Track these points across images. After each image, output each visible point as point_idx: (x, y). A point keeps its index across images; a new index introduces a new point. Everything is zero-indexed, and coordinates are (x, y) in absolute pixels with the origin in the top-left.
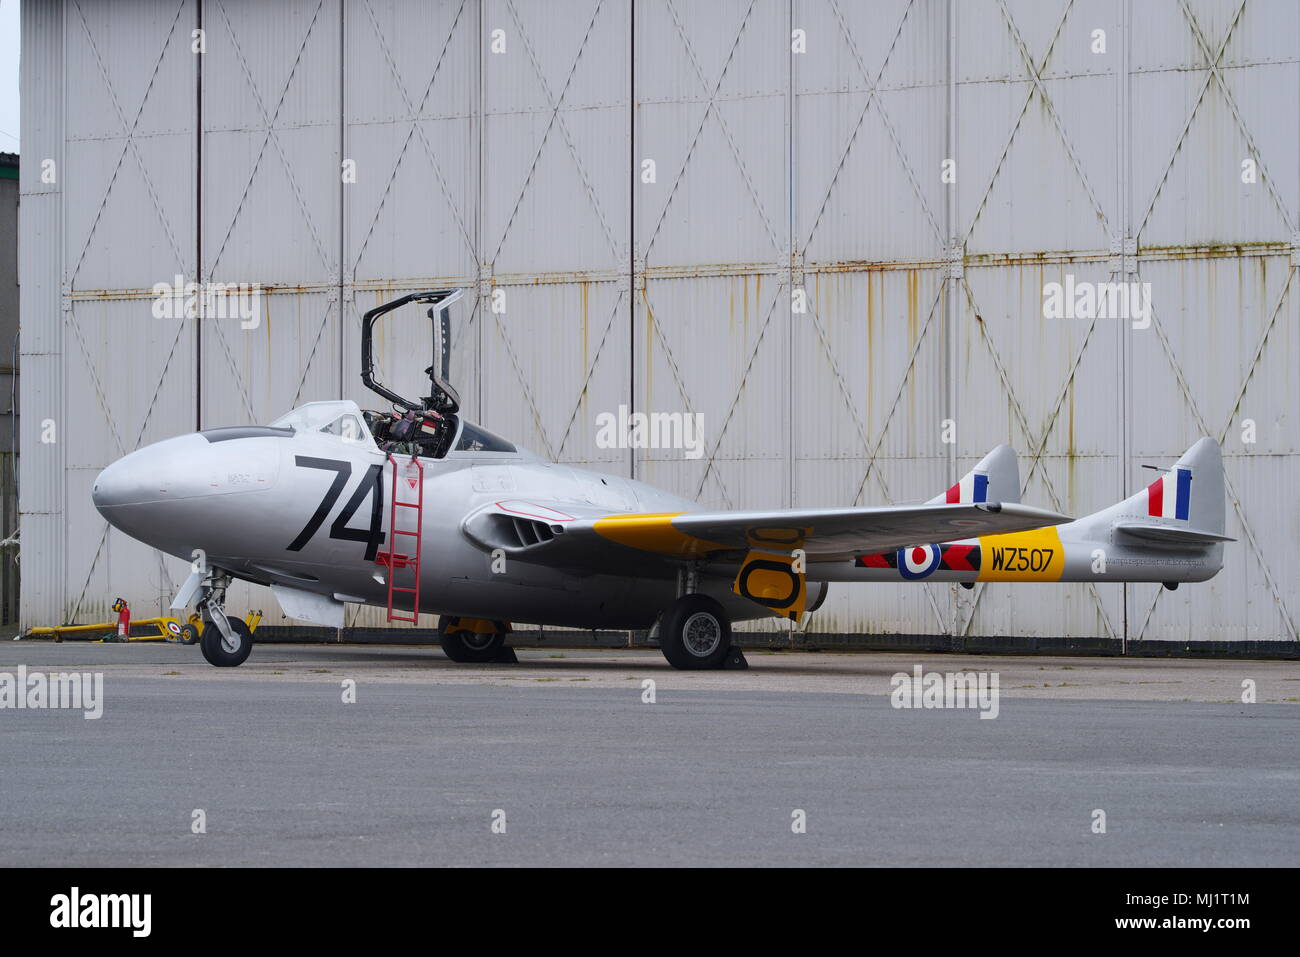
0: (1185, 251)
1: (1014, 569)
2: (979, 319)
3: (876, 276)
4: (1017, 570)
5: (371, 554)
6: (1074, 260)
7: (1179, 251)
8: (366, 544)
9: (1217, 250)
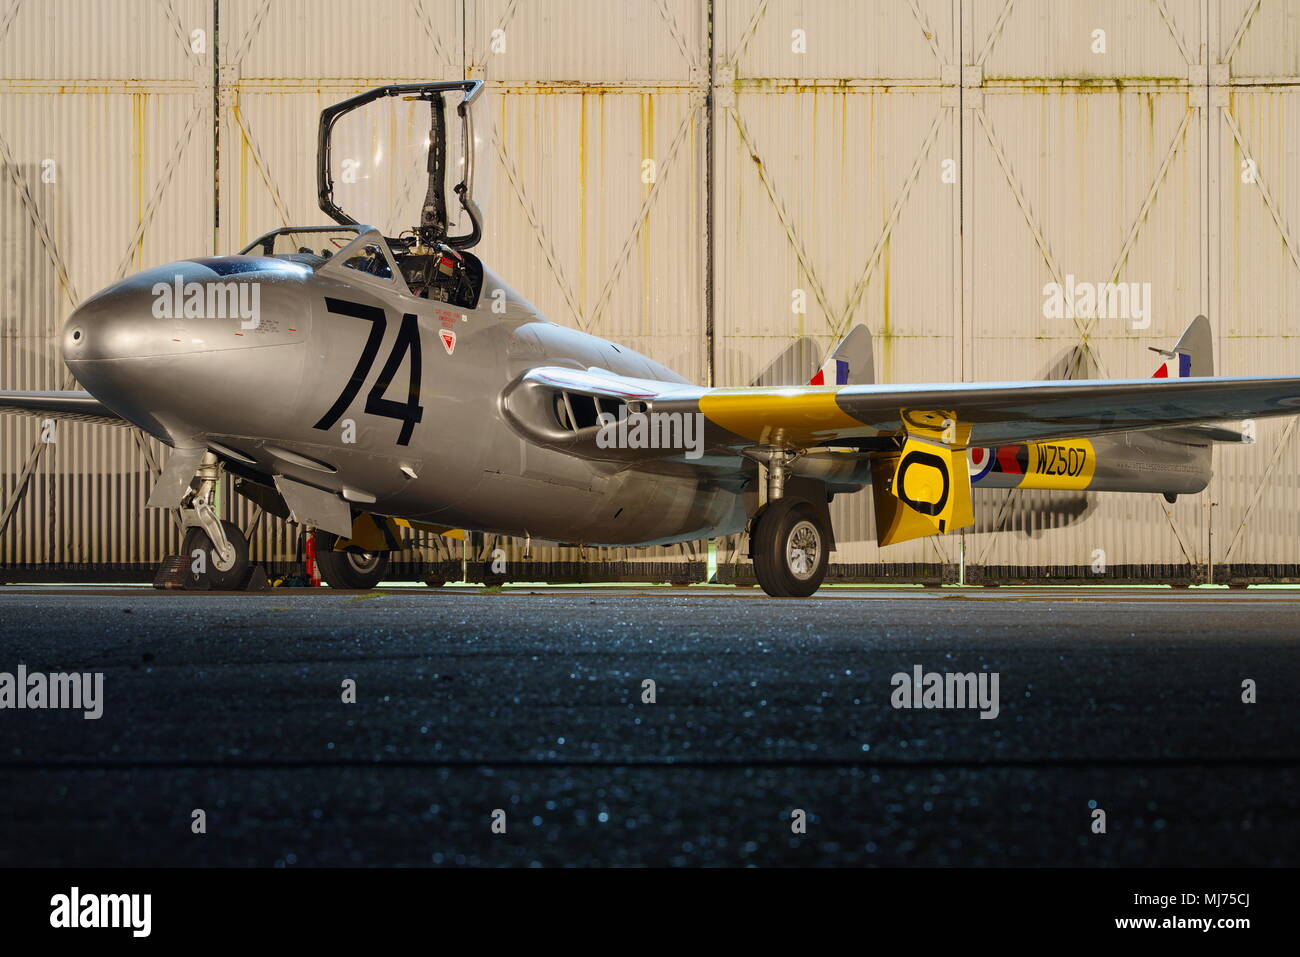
0: (1047, 84)
1: (1054, 473)
2: (757, 160)
3: (593, 99)
5: (404, 438)
6: (890, 90)
7: (1039, 83)
8: (402, 421)
9: (1090, 84)
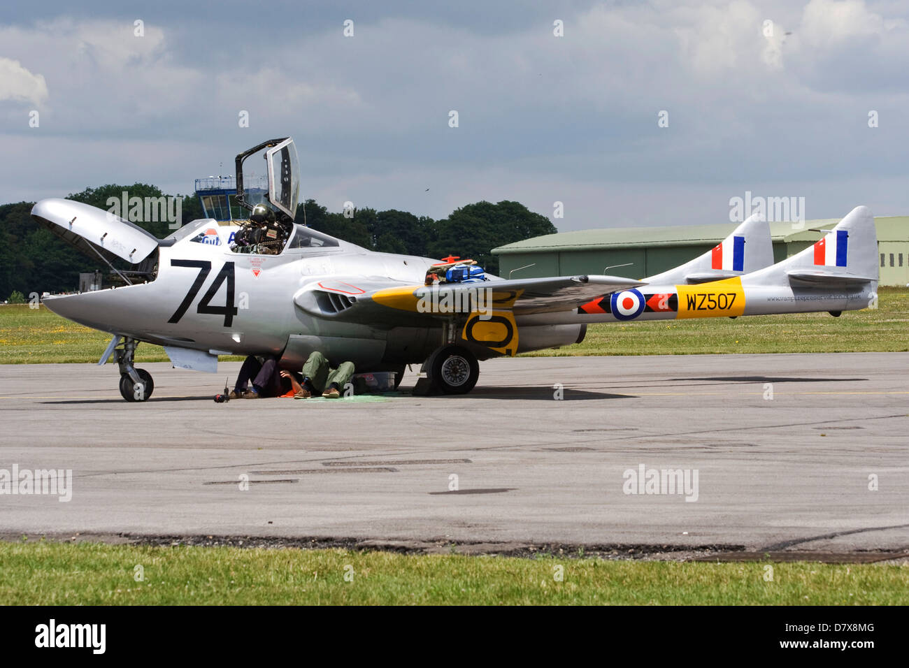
1: (705, 309)
4: (708, 309)
5: (228, 323)
8: (225, 315)
